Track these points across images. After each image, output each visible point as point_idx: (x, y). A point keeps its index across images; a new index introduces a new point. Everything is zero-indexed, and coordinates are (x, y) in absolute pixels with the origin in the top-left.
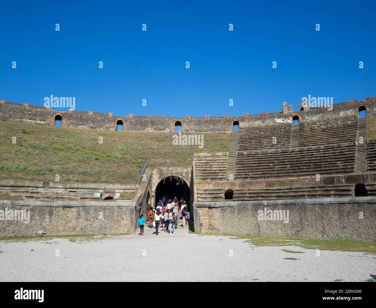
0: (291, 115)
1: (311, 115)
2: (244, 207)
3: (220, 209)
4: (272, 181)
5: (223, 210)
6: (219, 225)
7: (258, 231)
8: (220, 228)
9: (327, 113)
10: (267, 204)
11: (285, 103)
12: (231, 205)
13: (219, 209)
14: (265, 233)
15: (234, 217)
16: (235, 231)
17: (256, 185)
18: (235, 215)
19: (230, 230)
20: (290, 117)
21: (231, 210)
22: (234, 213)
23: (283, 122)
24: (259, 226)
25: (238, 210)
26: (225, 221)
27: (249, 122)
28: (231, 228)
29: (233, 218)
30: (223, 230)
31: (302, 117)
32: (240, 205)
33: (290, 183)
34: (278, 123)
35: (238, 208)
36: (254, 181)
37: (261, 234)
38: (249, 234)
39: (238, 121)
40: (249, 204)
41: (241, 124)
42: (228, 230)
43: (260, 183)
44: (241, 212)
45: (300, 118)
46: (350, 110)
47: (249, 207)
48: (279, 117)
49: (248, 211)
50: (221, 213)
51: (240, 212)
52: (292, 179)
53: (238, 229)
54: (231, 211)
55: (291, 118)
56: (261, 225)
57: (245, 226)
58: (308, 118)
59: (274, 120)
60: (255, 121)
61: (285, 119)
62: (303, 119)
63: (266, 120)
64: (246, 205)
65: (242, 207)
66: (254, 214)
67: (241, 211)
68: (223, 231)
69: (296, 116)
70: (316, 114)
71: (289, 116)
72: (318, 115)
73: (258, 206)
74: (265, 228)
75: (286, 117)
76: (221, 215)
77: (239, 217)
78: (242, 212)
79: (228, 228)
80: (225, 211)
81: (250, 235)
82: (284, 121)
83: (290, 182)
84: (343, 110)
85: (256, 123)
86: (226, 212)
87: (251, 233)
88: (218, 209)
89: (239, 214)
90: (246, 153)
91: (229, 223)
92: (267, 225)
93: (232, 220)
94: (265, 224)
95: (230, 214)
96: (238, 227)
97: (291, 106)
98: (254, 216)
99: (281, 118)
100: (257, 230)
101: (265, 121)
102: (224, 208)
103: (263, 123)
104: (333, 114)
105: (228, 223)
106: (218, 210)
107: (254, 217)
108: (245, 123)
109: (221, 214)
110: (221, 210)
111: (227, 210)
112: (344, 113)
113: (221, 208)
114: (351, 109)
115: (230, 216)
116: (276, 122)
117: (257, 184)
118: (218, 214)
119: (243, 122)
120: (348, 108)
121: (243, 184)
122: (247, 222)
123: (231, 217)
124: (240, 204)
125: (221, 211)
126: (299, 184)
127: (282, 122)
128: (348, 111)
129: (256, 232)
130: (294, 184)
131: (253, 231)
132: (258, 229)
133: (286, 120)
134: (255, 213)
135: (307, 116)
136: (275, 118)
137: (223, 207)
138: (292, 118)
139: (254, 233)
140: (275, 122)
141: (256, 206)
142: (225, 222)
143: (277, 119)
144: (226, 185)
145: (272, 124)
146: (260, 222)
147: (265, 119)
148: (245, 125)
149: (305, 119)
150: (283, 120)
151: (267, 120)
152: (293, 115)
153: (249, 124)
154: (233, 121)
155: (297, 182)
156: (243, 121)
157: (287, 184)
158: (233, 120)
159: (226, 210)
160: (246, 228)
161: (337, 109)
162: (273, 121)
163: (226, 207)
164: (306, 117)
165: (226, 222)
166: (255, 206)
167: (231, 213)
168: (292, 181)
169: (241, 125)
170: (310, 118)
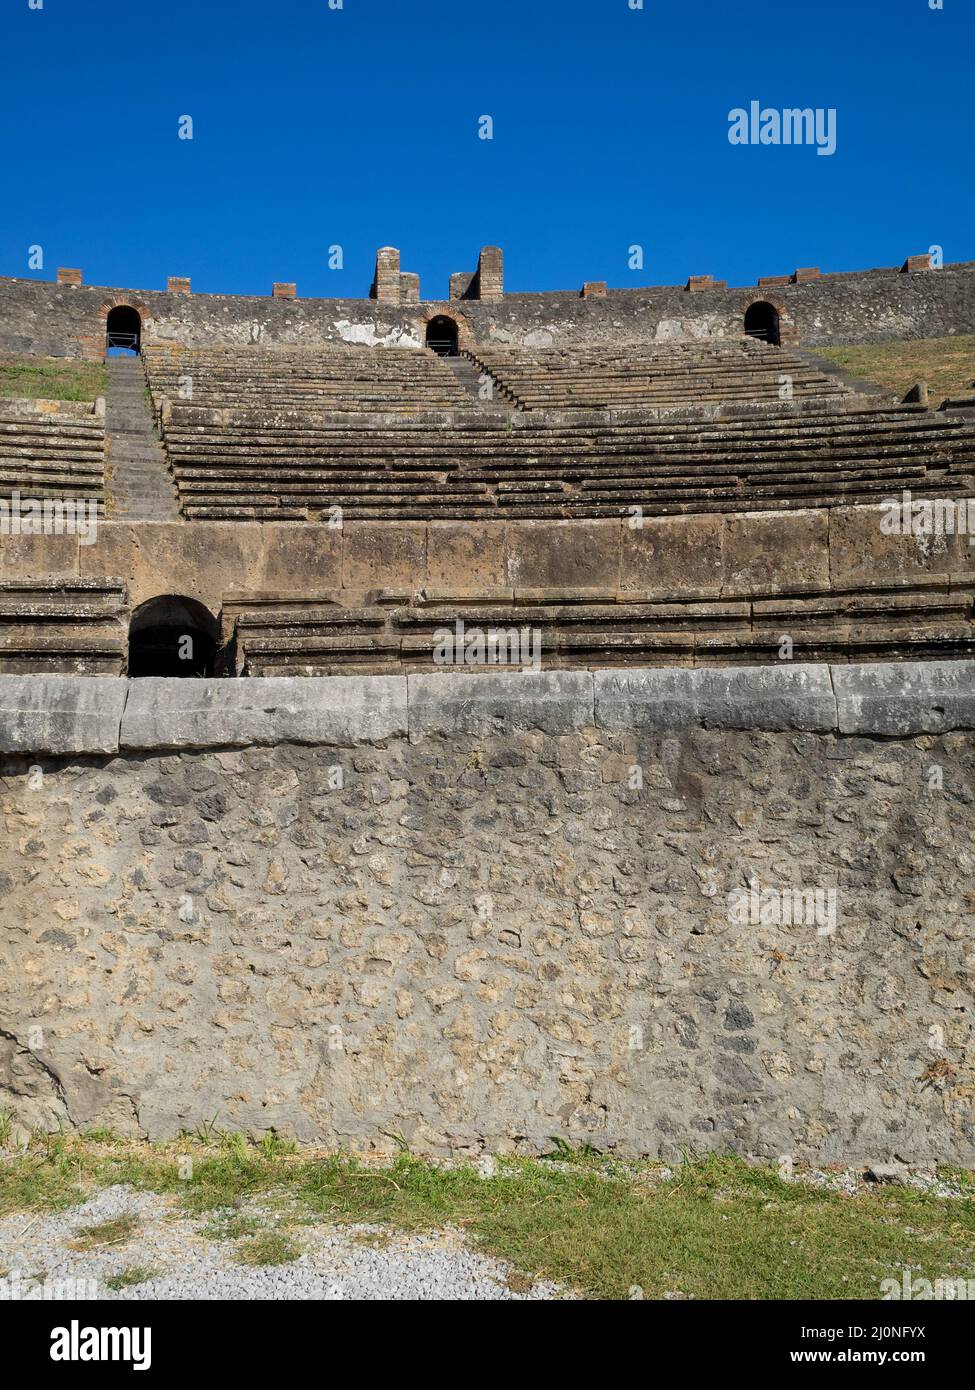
0: (421, 312)
1: (517, 320)
2: (511, 759)
3: (131, 789)
4: (580, 533)
5: (183, 800)
6: (116, 1012)
7: (721, 1099)
8: (132, 1059)
9: (594, 320)
10: (872, 709)
11: (388, 248)
12: (309, 730)
13: (119, 783)
14: (830, 1117)
15: (351, 896)
16: (359, 1099)
17: (435, 569)
18: (377, 861)
19: (290, 1089)
20: (414, 321)
21: (311, 790)
22: (361, 842)
23: (378, 340)
24: (738, 1018)
25: (418, 800)
26: (214, 953)
27: (197, 320)
28: (309, 1062)
29: (343, 908)
30: (165, 1081)
31: (473, 326)
32: (449, 725)
33: (759, 550)
34: (349, 343)
35: (416, 763)
36: (412, 530)
37: (769, 1133)
38: (577, 1133)
39: (139, 310)
40: (579, 717)
41: (154, 329)
42: (249, 1082)
43: (470, 545)
44: (454, 824)
45: (465, 333)
46: (707, 317)
47: (587, 750)
48: (361, 315)
49: (577, 809)
50: (146, 841)
51: (445, 821)
52: (777, 522)
53: (410, 1062)
54: (304, 818)
55: (420, 328)
56: (771, 1004)
57: (513, 1030)
58: (502, 334)
59: (333, 327)
60: (232, 321)
61: (387, 327)
62: (479, 339)
63: (288, 322)
64: (536, 726)
65: (485, 748)
66: (663, 855)
67: (456, 805)
68: (172, 1105)
69: (440, 322)
70: (545, 319)
71: (411, 313)
72: (551, 328)
73: (717, 738)
74: (827, 1055)
75: (395, 318)
76: (153, 863)
77: (430, 891)
78: (482, 822)
79: (249, 1053)
80: (217, 809)
81: (589, 1149)
82: (383, 340)
83: (757, 541)
84: (674, 313)
85: (236, 329)
86: (229, 822)
87: (613, 1128)
88: (100, 779)
89: (424, 857)
90: (228, 421)
91: (277, 982)
92: (867, 1008)
93: (316, 935)
94: (830, 989)
95: (288, 851)
96: (402, 1046)
97: (414, 275)
98: (656, 878)
99: (370, 322)
100: (712, 1082)
101: (286, 326)
102: (209, 762)
103: (274, 337)
104: (625, 330)
105: (251, 979)
106: (107, 796)
107: (667, 888)
108: (176, 327)
109: (154, 854)
110: (154, 792)
111: (254, 799)
112: (678, 329)
113: (149, 773)
114: (710, 311)
115: (290, 884)
116: (341, 340)
117: (445, 553)
118: (102, 862)
119: (163, 320)
120: (699, 308)
121: (312, 553)
122: (552, 972)
123: (301, 903)
124: (454, 709)
125: (145, 807)
126: (848, 561)
127: (372, 341)
128: (697, 321)
129: (687, 1107)
130: (799, 564)
131: (638, 1092)
132: (723, 1060)
133: (394, 335)
134: (681, 839)
135: (500, 327)
136: (337, 316)
137: (192, 750)
138: (424, 327)
139: (663, 1125)
140: (337, 339)
141: (690, 745)
142: (203, 975)
143: (347, 322)
144: (137, 553)
145: (317, 344)
146: (760, 967)
147: (286, 317)
148: (175, 334)
149: (487, 336)
150: (377, 334)
151: (296, 321)
152: (432, 315)
153: (199, 333)
154: (108, 308)
155: (824, 541)
156: (167, 312)
157: (729, 560)
158: (110, 302)
159: (231, 802)
160: (534, 1057)
161: (645, 304)
162: (329, 333)
163: (227, 759)
164: (494, 332)
165: (224, 968)
166: (673, 745)
167: (300, 840)
168: (773, 538)
169: (150, 334)
170: (511, 337)
